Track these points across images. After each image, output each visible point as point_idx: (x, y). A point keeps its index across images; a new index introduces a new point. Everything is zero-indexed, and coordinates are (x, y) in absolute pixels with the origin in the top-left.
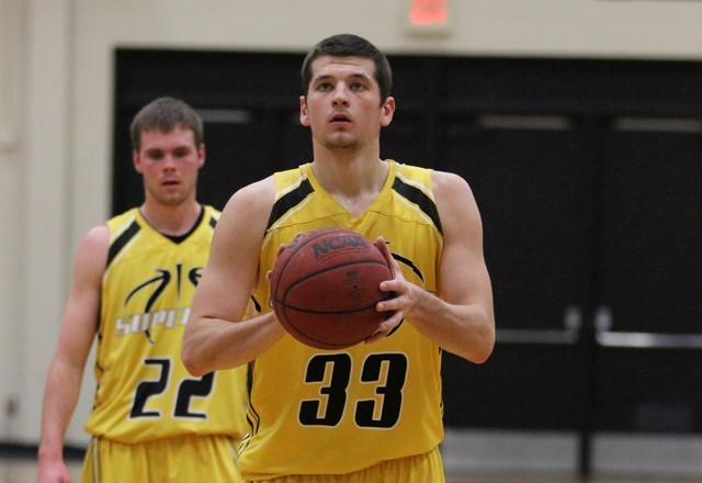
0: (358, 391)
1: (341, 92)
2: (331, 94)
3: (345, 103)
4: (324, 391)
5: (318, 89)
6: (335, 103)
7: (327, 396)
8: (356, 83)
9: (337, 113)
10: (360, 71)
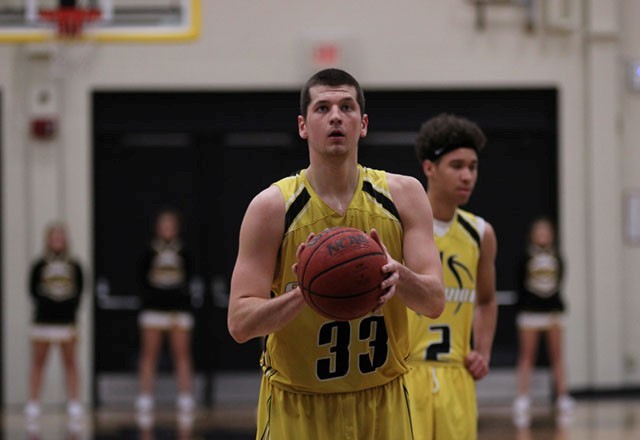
0: (359, 347)
1: (335, 112)
2: (328, 115)
3: (340, 122)
4: (332, 350)
5: (316, 110)
6: (332, 122)
7: (335, 353)
8: (345, 106)
9: (334, 129)
10: (348, 95)
